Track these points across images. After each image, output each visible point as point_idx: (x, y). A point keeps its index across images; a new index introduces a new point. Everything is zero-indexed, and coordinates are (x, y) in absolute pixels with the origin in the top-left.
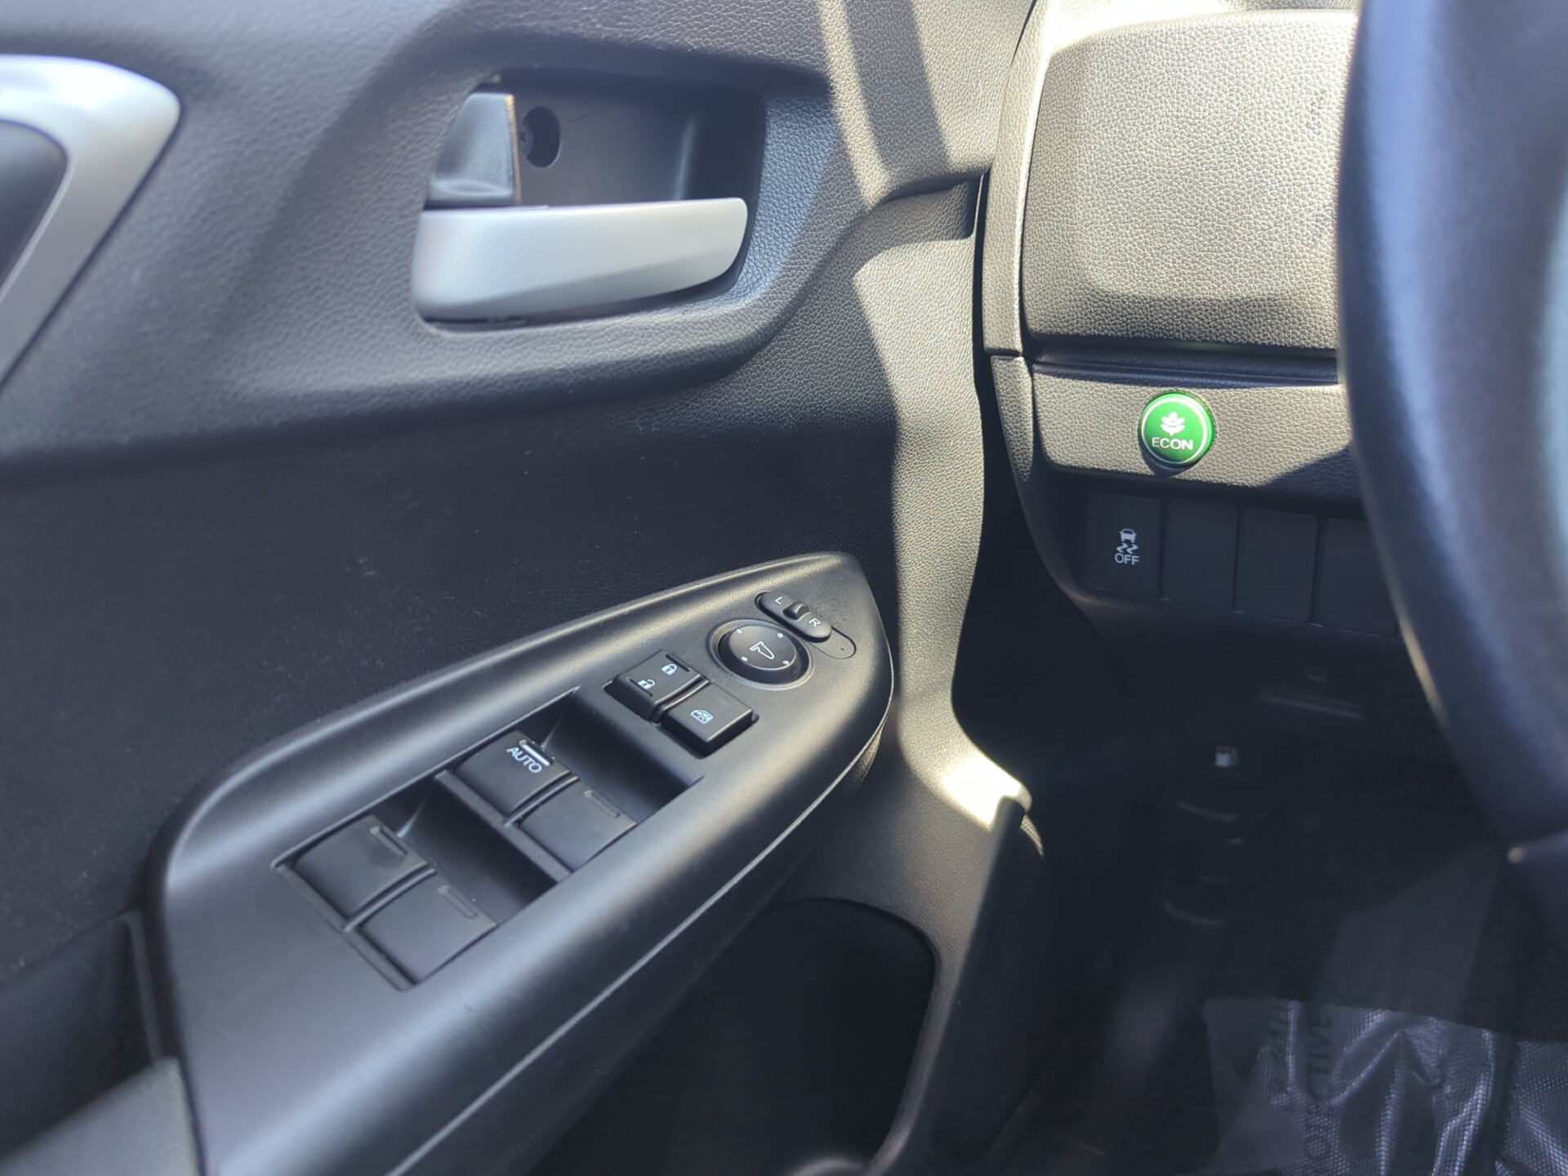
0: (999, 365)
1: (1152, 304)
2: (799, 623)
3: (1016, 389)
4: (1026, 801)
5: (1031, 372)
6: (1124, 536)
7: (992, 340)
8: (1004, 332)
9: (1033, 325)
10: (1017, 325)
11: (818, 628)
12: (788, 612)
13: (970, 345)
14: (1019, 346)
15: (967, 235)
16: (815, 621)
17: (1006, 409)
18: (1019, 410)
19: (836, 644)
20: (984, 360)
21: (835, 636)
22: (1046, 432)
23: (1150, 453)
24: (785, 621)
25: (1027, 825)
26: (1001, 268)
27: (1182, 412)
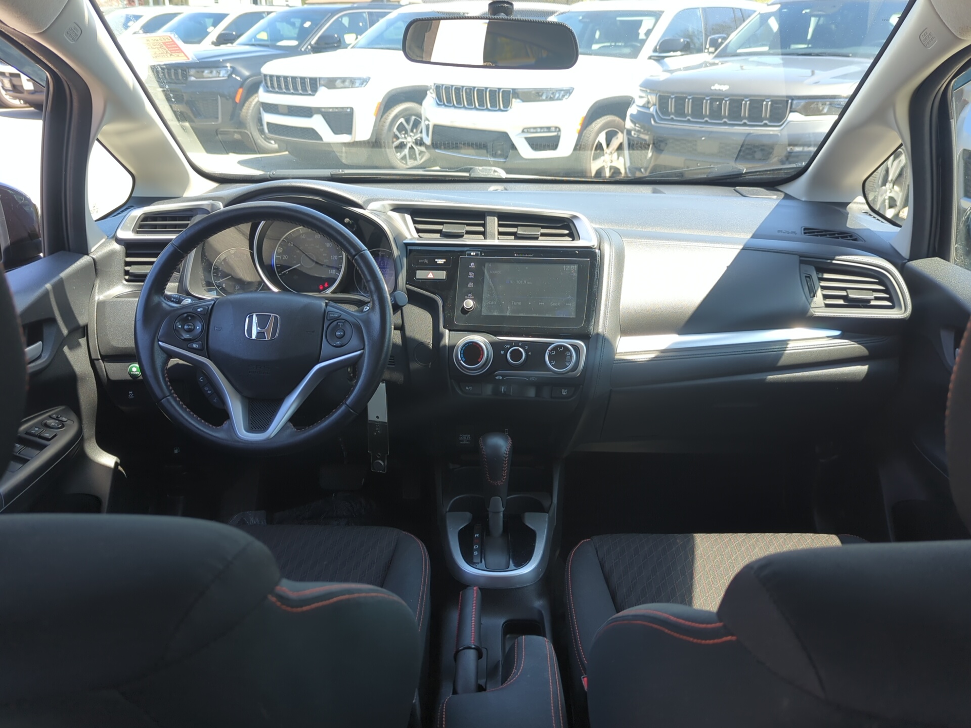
0: (96, 362)
1: (126, 348)
2: (60, 419)
3: (101, 366)
4: (119, 461)
5: (103, 362)
6: (130, 393)
7: (93, 357)
8: (96, 355)
9: (102, 354)
10: (99, 354)
11: (64, 419)
12: (57, 417)
13: (88, 358)
14: (100, 358)
15: (84, 337)
16: (64, 418)
17: (99, 370)
18: (102, 371)
19: (69, 422)
20: (92, 362)
21: (69, 421)
22: (109, 374)
23: (131, 375)
24: (57, 419)
25: (120, 468)
26: (94, 343)
27: (135, 367)
